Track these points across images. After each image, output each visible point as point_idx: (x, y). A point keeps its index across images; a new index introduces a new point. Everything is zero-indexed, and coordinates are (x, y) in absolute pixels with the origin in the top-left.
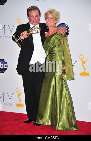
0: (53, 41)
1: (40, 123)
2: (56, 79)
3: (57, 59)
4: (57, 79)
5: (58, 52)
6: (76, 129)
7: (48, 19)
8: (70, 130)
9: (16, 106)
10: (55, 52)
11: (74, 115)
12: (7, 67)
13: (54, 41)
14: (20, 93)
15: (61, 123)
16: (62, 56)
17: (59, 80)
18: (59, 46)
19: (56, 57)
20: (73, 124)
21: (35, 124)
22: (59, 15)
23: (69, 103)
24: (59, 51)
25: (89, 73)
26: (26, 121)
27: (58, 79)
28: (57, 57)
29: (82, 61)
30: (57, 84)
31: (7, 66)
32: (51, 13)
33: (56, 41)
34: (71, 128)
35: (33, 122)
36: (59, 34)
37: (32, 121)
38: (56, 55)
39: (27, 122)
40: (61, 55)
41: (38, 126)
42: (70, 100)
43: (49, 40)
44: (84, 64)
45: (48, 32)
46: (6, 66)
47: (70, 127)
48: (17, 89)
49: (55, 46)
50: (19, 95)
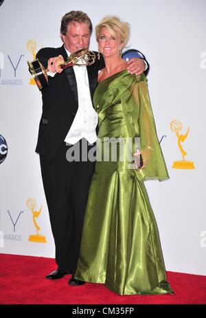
0: (115, 90)
1: (82, 278)
2: (121, 176)
3: (122, 132)
4: (122, 178)
5: (126, 115)
6: (165, 292)
7: (104, 40)
8: (152, 295)
9: (29, 240)
10: (118, 116)
11: (160, 261)
12: (6, 151)
13: (118, 91)
14: (38, 211)
15: (131, 279)
16: (133, 124)
17: (128, 179)
18: (127, 101)
19: (120, 126)
20: (160, 281)
21: (73, 280)
22: (129, 29)
23: (150, 233)
24: (128, 113)
25: (193, 164)
26: (51, 274)
27: (125, 178)
28: (122, 128)
29: (178, 136)
30: (122, 190)
31: (7, 149)
32: (111, 26)
33: (122, 90)
34: (155, 290)
35: (69, 277)
36: (130, 74)
37: (66, 274)
38: (120, 122)
39: (54, 277)
40: (131, 122)
41: (81, 286)
42: (152, 225)
43: (105, 89)
44: (181, 142)
45: (103, 70)
46: (4, 149)
47: (153, 288)
48: (30, 202)
49: (119, 102)
50: (36, 214)
